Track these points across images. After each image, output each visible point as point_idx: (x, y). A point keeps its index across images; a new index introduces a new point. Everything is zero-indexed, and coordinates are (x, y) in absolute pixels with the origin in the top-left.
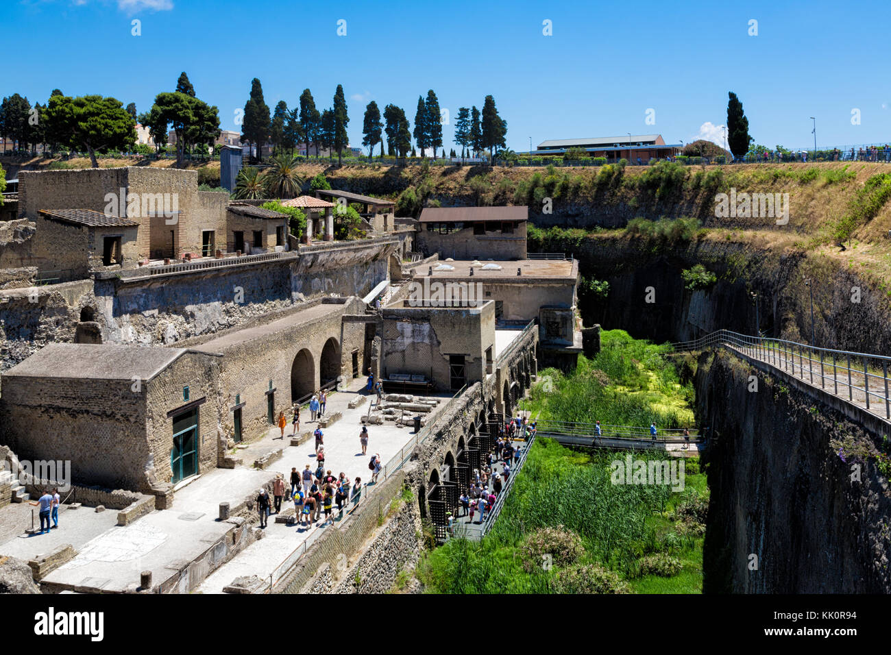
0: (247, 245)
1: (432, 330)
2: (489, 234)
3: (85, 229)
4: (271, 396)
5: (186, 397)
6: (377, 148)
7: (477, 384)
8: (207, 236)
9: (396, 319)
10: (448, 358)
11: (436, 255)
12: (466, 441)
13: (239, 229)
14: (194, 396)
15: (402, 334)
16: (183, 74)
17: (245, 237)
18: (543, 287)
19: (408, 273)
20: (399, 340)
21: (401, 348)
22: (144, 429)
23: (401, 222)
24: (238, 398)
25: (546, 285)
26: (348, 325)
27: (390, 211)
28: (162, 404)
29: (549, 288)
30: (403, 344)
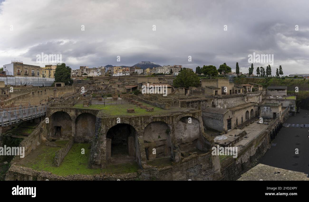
0: (237, 93)
1: (270, 108)
2: (280, 91)
4: (242, 118)
5: (229, 117)
6: (259, 75)
8: (231, 91)
10: (273, 113)
12: (276, 127)
14: (231, 117)
15: (265, 109)
17: (237, 91)
20: (264, 110)
22: (223, 122)
23: (264, 89)
24: (237, 118)
28: (226, 118)
30: (265, 110)
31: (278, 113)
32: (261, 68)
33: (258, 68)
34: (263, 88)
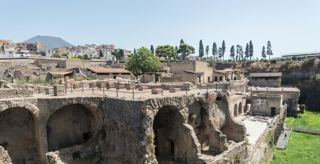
0: (218, 80)
1: (267, 102)
2: (270, 80)
3: (195, 74)
7: (279, 115)
8: (209, 78)
9: (257, 98)
10: (271, 108)
11: (254, 86)
13: (216, 76)
15: (258, 102)
16: (182, 40)
17: (218, 78)
18: (289, 94)
19: (250, 89)
21: (258, 105)
23: (245, 77)
25: (290, 93)
26: (243, 99)
27: (243, 74)
29: (291, 94)
30: (258, 104)
31: (278, 109)
32: (238, 46)
33: (233, 47)
34: (244, 75)
